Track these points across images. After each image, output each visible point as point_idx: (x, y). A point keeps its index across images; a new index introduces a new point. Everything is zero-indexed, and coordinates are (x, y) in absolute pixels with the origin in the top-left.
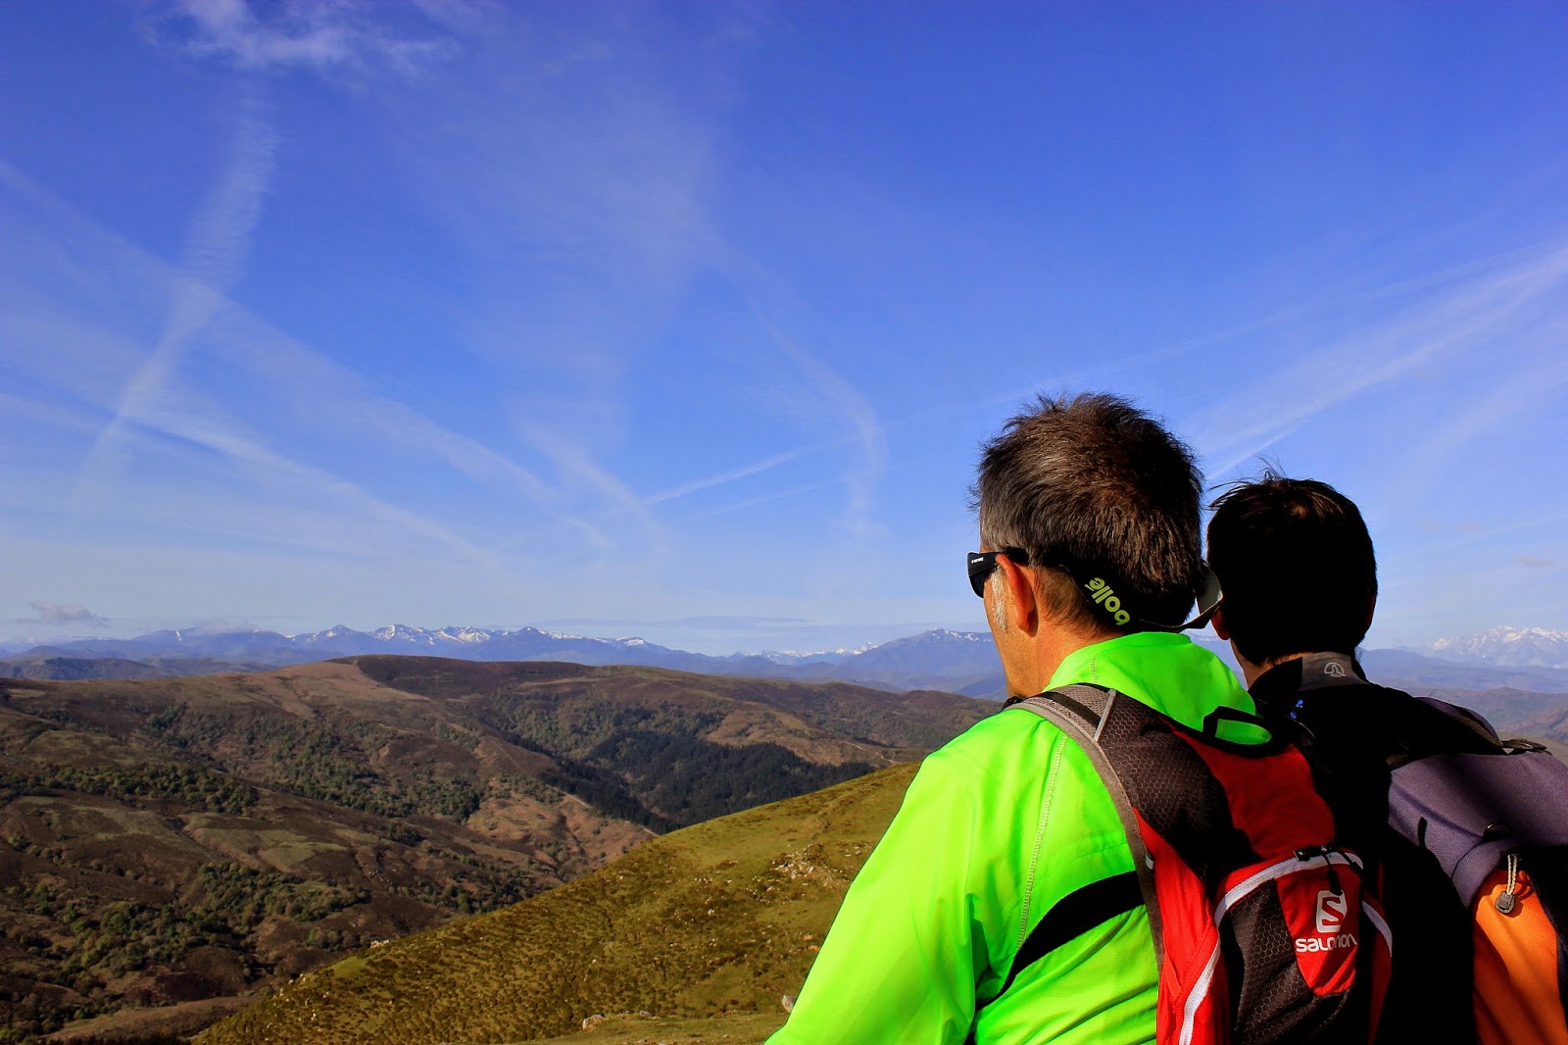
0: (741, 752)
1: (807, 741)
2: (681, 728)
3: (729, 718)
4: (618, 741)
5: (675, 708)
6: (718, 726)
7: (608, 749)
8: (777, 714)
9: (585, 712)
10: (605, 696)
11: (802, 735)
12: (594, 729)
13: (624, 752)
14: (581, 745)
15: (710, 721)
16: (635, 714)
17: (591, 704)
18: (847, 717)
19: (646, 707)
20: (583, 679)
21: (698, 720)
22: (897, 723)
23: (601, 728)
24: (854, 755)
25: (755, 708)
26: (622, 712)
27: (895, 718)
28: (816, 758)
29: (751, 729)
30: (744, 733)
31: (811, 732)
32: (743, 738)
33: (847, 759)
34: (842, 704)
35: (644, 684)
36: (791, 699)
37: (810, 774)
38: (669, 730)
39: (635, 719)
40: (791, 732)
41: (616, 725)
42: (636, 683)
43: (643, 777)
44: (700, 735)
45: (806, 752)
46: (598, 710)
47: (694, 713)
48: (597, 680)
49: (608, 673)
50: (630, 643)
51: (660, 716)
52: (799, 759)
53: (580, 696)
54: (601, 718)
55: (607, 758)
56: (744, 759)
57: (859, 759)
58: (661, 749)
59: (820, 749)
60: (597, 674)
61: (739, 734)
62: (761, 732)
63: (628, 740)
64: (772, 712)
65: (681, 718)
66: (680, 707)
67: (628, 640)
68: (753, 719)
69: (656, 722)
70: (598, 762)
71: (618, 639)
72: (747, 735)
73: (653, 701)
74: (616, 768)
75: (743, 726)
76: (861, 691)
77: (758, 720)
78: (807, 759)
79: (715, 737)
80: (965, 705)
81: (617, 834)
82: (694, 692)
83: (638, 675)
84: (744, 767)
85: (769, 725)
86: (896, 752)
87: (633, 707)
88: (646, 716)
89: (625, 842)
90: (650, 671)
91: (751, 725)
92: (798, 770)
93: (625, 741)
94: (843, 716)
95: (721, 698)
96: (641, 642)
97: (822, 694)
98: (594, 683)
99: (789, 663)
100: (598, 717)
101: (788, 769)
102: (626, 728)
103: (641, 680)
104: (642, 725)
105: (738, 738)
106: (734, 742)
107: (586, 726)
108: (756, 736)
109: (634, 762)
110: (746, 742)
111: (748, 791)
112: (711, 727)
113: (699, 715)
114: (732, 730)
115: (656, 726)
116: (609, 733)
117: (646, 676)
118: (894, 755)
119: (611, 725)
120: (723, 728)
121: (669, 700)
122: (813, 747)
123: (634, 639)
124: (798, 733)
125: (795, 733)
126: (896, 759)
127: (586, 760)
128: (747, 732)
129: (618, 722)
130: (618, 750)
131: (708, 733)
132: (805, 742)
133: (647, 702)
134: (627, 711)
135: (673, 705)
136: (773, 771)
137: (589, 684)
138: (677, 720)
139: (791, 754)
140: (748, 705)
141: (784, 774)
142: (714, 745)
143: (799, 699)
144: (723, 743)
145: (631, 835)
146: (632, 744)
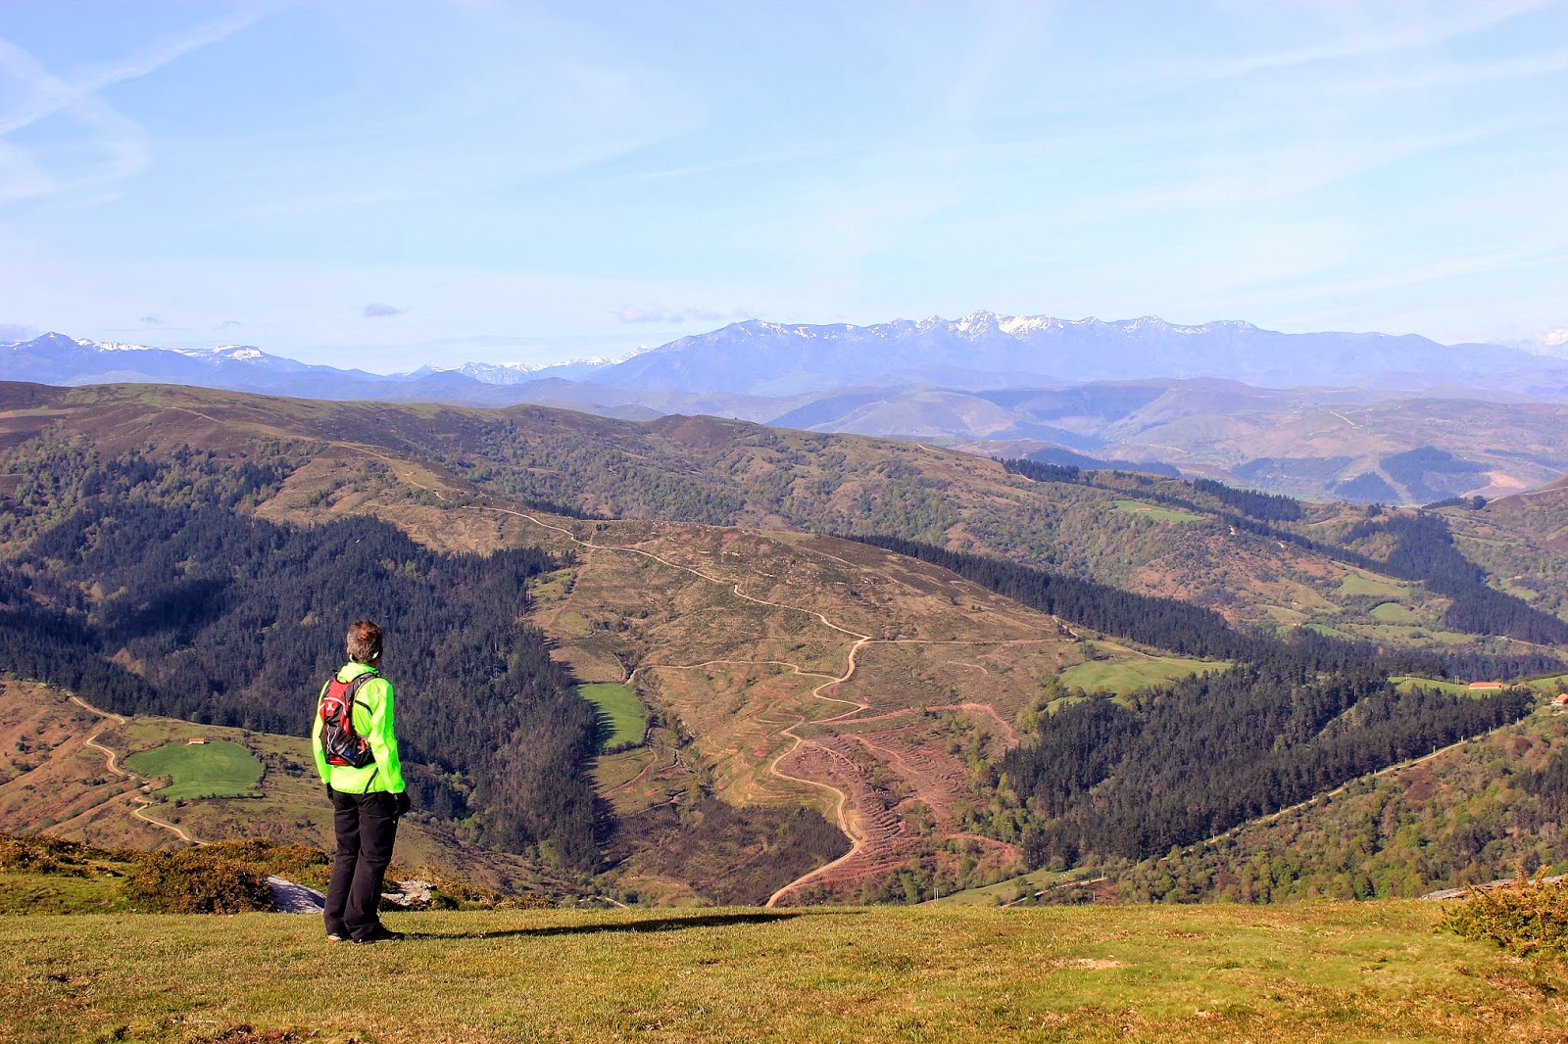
0: (309, 536)
1: (437, 512)
2: (210, 498)
3: (300, 474)
4: (88, 524)
5: (203, 458)
6: (278, 489)
7: (67, 541)
8: (391, 462)
9: (31, 471)
10: (75, 442)
11: (431, 501)
12: (45, 504)
13: (97, 541)
14: (15, 534)
15: (262, 479)
16: (126, 472)
17: (44, 455)
18: (541, 465)
19: (149, 459)
20: (43, 411)
21: (243, 479)
22: (631, 473)
23: (60, 500)
24: (524, 534)
25: (352, 453)
26: (103, 468)
27: (627, 464)
28: (450, 544)
29: (338, 493)
30: (325, 499)
31: (447, 494)
32: (322, 508)
33: (511, 542)
34: (534, 443)
35: (153, 416)
36: (440, 437)
37: (433, 572)
38: (187, 500)
39: (124, 480)
40: (409, 495)
41: (87, 494)
42: (136, 415)
43: (122, 590)
44: (240, 509)
45: (433, 532)
46: (56, 467)
47: (238, 465)
48: (70, 411)
49: (91, 399)
50: (237, 355)
51: (171, 477)
52: (415, 545)
53: (28, 443)
54: (62, 482)
55: (61, 557)
56: (314, 548)
57: (531, 543)
58: (166, 536)
59: (460, 525)
60: (69, 401)
61: (315, 503)
62: (356, 497)
63: (106, 521)
64: (383, 459)
65: (212, 477)
66: (211, 455)
67: (232, 351)
68: (346, 474)
69: (163, 486)
70: (42, 566)
71: (217, 350)
72: (330, 504)
73: (165, 445)
74: (75, 575)
75: (325, 487)
76: (571, 419)
77: (352, 475)
78: (432, 545)
79: (272, 509)
80: (756, 438)
81: (16, 711)
82: (242, 427)
83: (146, 399)
84: (310, 564)
85: (373, 483)
86: (599, 528)
87: (124, 459)
88: (146, 474)
89: (28, 727)
90: (170, 392)
91: (339, 485)
92: (410, 566)
93: (99, 524)
94: (533, 465)
95: (291, 437)
96: (254, 353)
97: (499, 427)
98: (59, 417)
99: (509, 382)
100: (56, 480)
101: (391, 566)
102: (105, 498)
103: (149, 409)
104: (137, 492)
105: (312, 510)
106: (303, 519)
107: (29, 498)
108: (347, 505)
109: (112, 561)
110: (326, 516)
111: (307, 608)
112: (264, 490)
113: (245, 471)
114: (302, 495)
115: (163, 494)
116: (73, 510)
117: (158, 402)
118: (595, 532)
119: (80, 494)
120: (288, 492)
121: (193, 446)
122: (449, 522)
123: (243, 348)
124: (423, 498)
125: (418, 497)
126: (598, 540)
127: (19, 563)
128: (330, 499)
129: (93, 488)
130: (85, 540)
131: (257, 503)
132: (435, 514)
133: (152, 448)
134: (114, 467)
135: (199, 453)
136: (360, 571)
137: (48, 419)
138: (204, 481)
139: (401, 538)
140: (339, 449)
141: (380, 575)
142: (264, 524)
143: (452, 436)
144: (278, 520)
145: (43, 711)
146: (112, 530)
